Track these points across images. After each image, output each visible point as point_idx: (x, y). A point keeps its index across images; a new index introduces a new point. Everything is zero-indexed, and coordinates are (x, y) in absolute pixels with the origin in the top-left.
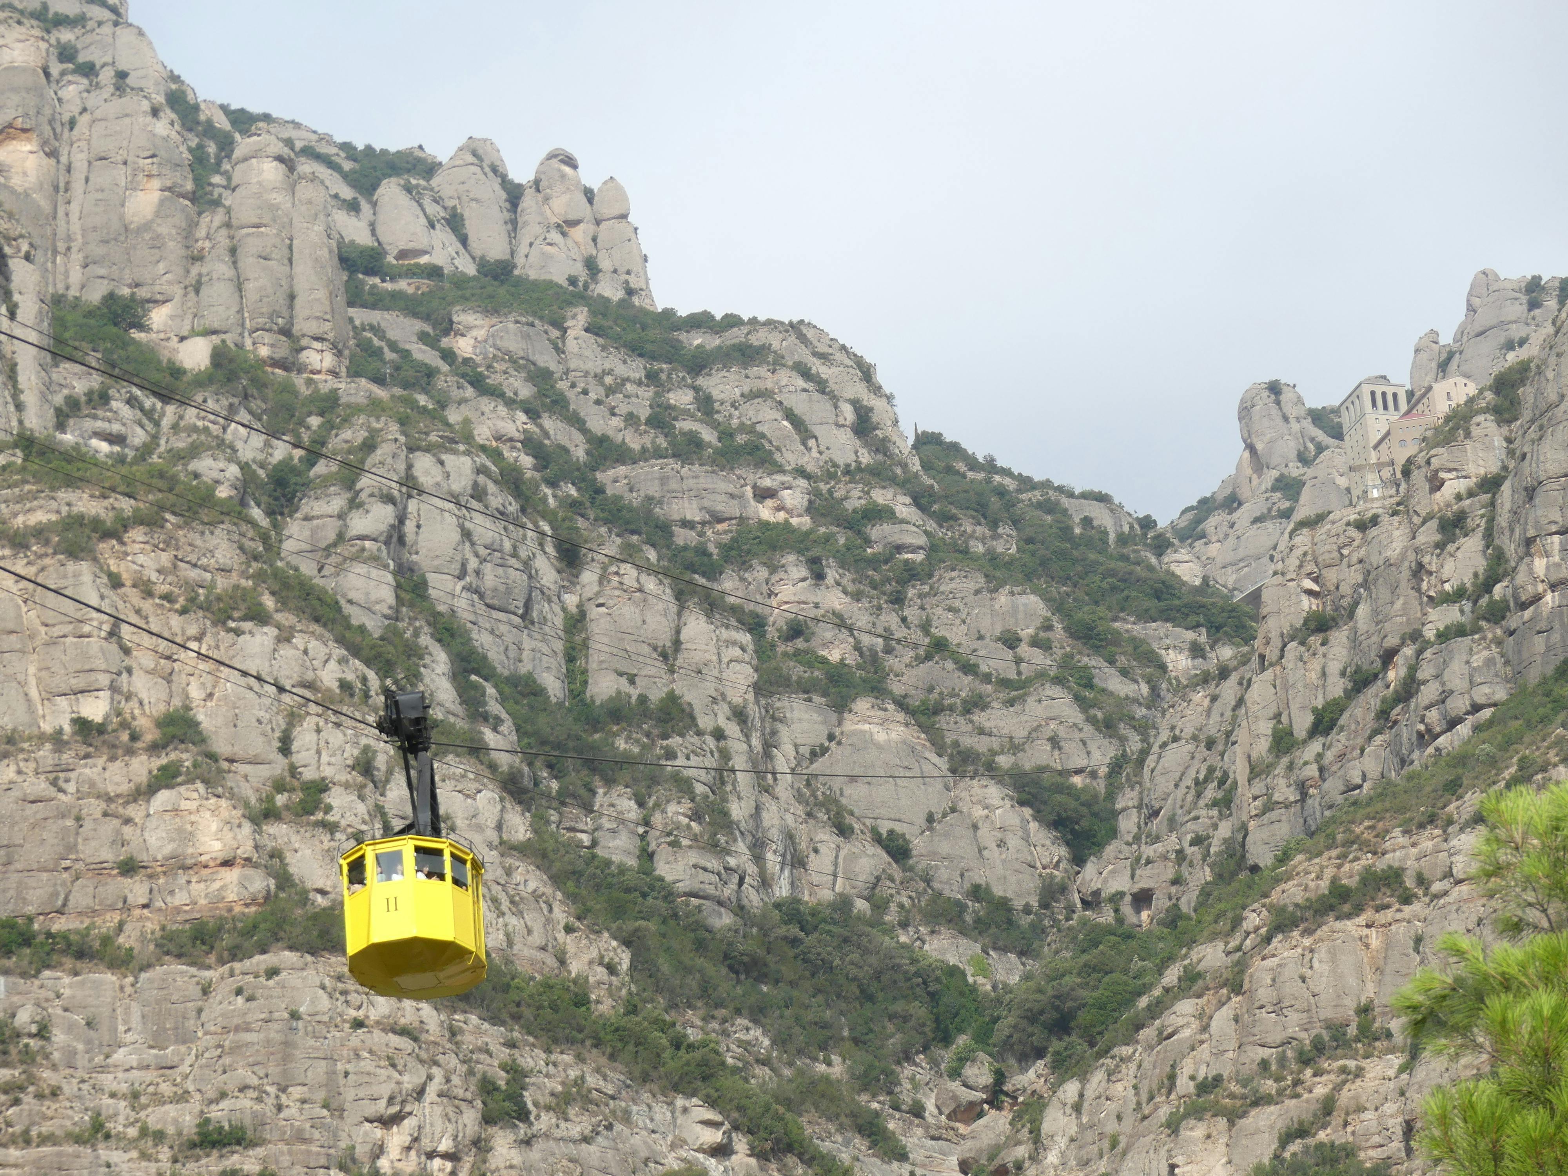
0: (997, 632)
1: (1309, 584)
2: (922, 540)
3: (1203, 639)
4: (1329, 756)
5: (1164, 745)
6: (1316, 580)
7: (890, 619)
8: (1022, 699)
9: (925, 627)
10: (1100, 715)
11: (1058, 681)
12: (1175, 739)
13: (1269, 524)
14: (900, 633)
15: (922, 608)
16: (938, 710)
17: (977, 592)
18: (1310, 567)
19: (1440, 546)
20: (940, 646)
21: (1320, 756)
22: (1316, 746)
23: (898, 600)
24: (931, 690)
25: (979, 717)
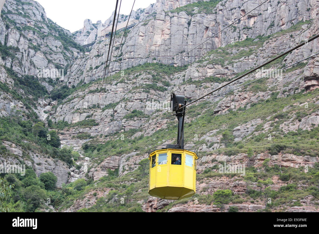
0: (55, 45)
1: (98, 50)
2: (47, 32)
3: (79, 51)
4: (97, 72)
5: (75, 65)
6: (99, 50)
7: (42, 41)
8: (57, 54)
9: (46, 43)
10: (66, 58)
11: (62, 53)
12: (76, 64)
13: (86, 37)
14: (43, 43)
15: (46, 40)
16: (46, 53)
17: (53, 40)
18: (98, 49)
19: (115, 50)
20: (48, 46)
21: (95, 72)
22: (95, 70)
23: (43, 39)
24: (46, 51)
25: (51, 56)
